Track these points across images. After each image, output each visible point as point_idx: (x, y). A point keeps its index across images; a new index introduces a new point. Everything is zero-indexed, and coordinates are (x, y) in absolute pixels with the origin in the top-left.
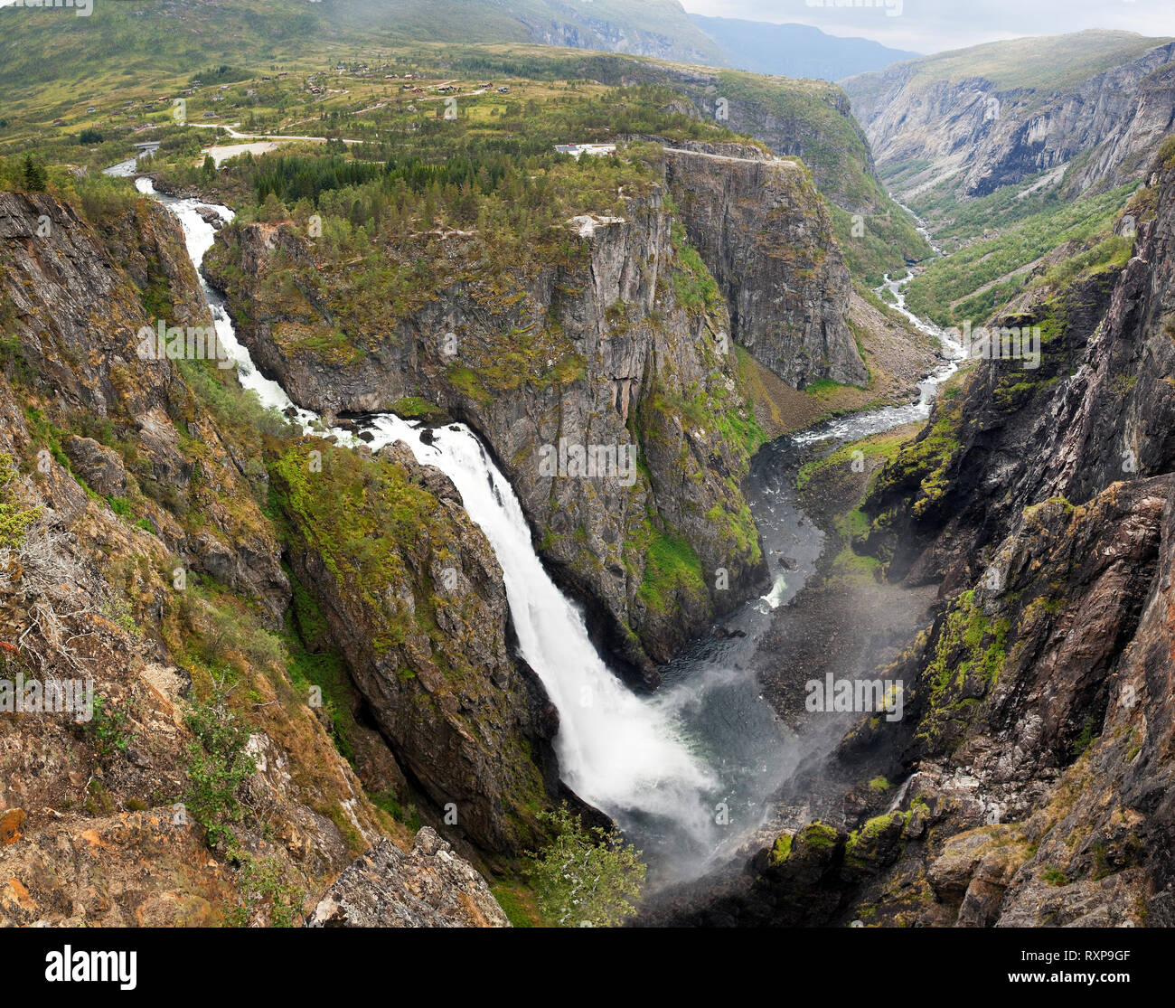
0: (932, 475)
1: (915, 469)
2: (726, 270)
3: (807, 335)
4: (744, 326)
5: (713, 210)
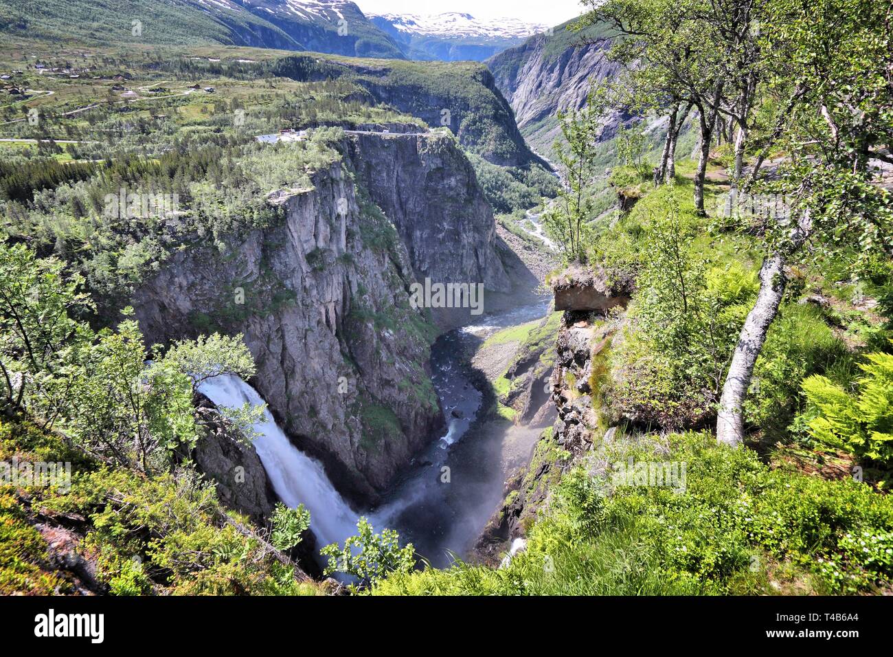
0: (548, 351)
1: (536, 347)
2: (402, 217)
3: (465, 259)
4: (419, 256)
5: (388, 175)
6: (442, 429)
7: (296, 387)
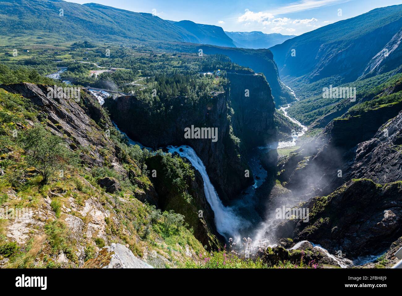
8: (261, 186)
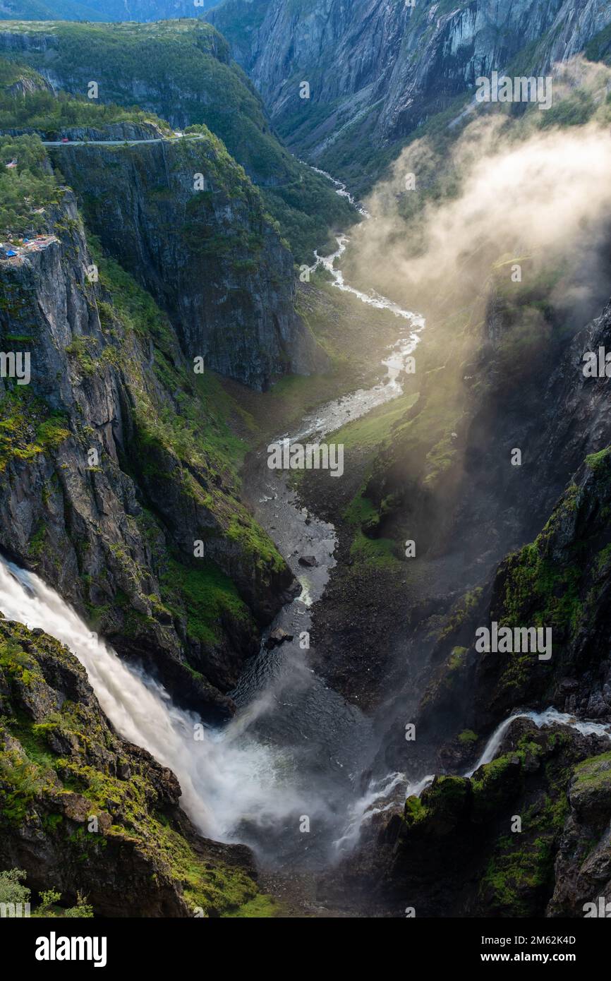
0: (437, 447)
1: (416, 445)
3: (261, 332)
4: (191, 338)
5: (124, 213)
6: (292, 587)
7: (94, 563)
8: (328, 586)
